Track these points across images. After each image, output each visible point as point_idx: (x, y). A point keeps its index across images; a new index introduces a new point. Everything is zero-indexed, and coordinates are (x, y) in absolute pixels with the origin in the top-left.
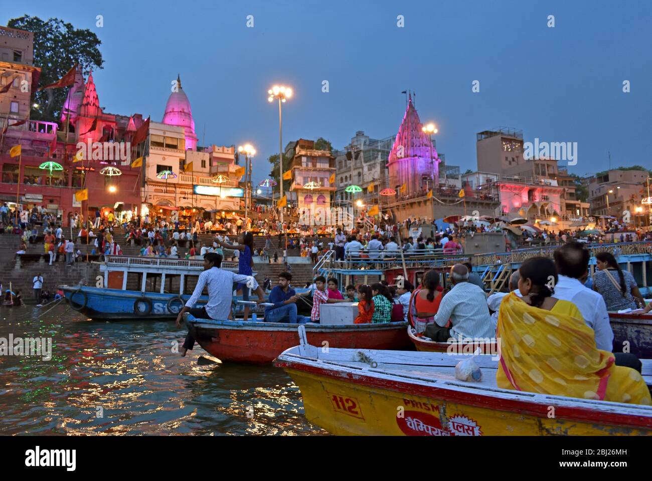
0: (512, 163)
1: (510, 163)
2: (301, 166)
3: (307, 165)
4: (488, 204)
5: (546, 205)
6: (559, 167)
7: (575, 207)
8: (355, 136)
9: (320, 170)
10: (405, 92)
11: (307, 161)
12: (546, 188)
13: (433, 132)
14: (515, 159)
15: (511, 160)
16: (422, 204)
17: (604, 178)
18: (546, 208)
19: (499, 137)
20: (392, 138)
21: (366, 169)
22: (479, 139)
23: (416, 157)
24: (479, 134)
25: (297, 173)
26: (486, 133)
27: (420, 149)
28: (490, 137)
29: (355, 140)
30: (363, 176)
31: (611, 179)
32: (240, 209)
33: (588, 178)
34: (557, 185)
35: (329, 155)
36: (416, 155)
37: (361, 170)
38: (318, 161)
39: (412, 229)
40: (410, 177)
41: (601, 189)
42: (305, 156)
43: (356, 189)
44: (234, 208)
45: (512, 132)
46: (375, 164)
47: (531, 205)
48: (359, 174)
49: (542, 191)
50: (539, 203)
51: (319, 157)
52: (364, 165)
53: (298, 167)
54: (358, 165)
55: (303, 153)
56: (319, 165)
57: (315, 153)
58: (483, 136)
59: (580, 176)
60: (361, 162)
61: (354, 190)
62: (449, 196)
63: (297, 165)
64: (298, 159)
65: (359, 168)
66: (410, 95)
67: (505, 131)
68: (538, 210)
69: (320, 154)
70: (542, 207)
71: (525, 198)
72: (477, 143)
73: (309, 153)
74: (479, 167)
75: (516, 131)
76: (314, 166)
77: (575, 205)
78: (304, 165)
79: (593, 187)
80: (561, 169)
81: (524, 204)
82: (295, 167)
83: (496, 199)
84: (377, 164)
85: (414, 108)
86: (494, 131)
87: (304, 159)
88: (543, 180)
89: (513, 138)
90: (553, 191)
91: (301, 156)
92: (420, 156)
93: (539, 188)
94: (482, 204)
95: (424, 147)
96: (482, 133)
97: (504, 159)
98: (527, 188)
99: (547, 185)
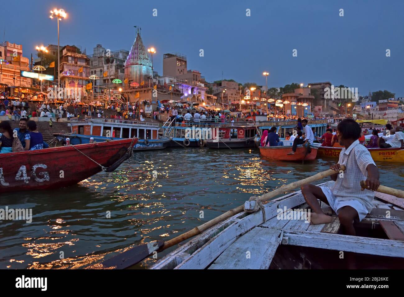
0: (181, 72)
1: (180, 73)
2: (68, 62)
3: (72, 62)
4: (178, 94)
5: (199, 96)
6: (201, 77)
7: (211, 98)
8: (96, 47)
9: (80, 66)
10: (136, 27)
11: (72, 60)
12: (200, 87)
13: (153, 53)
14: (183, 71)
15: (181, 71)
16: (146, 92)
17: (219, 84)
18: (199, 98)
19: (175, 58)
20: (119, 51)
21: (105, 68)
22: (165, 57)
23: (142, 65)
24: (165, 55)
25: (65, 66)
26: (168, 55)
27: (144, 61)
28: (171, 57)
29: (96, 49)
30: (104, 72)
31: (223, 85)
32: (31, 87)
33: (212, 84)
34: (204, 86)
35: (86, 58)
36: (141, 64)
37: (102, 68)
38: (78, 60)
39: (146, 106)
40: (138, 76)
41: (218, 90)
42: (71, 56)
43: (118, 82)
44: (27, 86)
45: (182, 56)
46: (112, 66)
47: (193, 96)
48: (101, 71)
49: (197, 89)
50: (196, 95)
51: (80, 58)
52: (105, 65)
53: (65, 63)
54: (101, 65)
55: (69, 54)
56: (79, 63)
57: (77, 56)
58: (167, 56)
59: (208, 82)
60: (103, 64)
61: (117, 82)
62: (160, 89)
63: (65, 61)
64: (66, 58)
65: (101, 67)
66: (138, 29)
67: (178, 55)
68: (196, 98)
69: (80, 56)
70: (198, 97)
71: (190, 92)
72: (163, 60)
73: (73, 55)
74: (164, 73)
75: (184, 56)
76: (76, 63)
77: (210, 97)
78: (70, 62)
79: (215, 88)
80: (202, 78)
81: (189, 95)
82: (64, 63)
83: (182, 92)
84: (113, 66)
85: (140, 37)
86: (173, 54)
87: (70, 58)
88: (198, 84)
89: (182, 59)
90: (202, 89)
91: (68, 56)
92: (143, 65)
93: (196, 88)
94: (175, 94)
95: (146, 60)
96: (166, 55)
97: (178, 70)
98: (191, 87)
99: (200, 86)
